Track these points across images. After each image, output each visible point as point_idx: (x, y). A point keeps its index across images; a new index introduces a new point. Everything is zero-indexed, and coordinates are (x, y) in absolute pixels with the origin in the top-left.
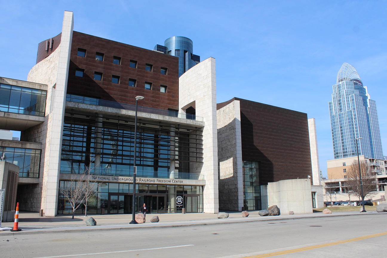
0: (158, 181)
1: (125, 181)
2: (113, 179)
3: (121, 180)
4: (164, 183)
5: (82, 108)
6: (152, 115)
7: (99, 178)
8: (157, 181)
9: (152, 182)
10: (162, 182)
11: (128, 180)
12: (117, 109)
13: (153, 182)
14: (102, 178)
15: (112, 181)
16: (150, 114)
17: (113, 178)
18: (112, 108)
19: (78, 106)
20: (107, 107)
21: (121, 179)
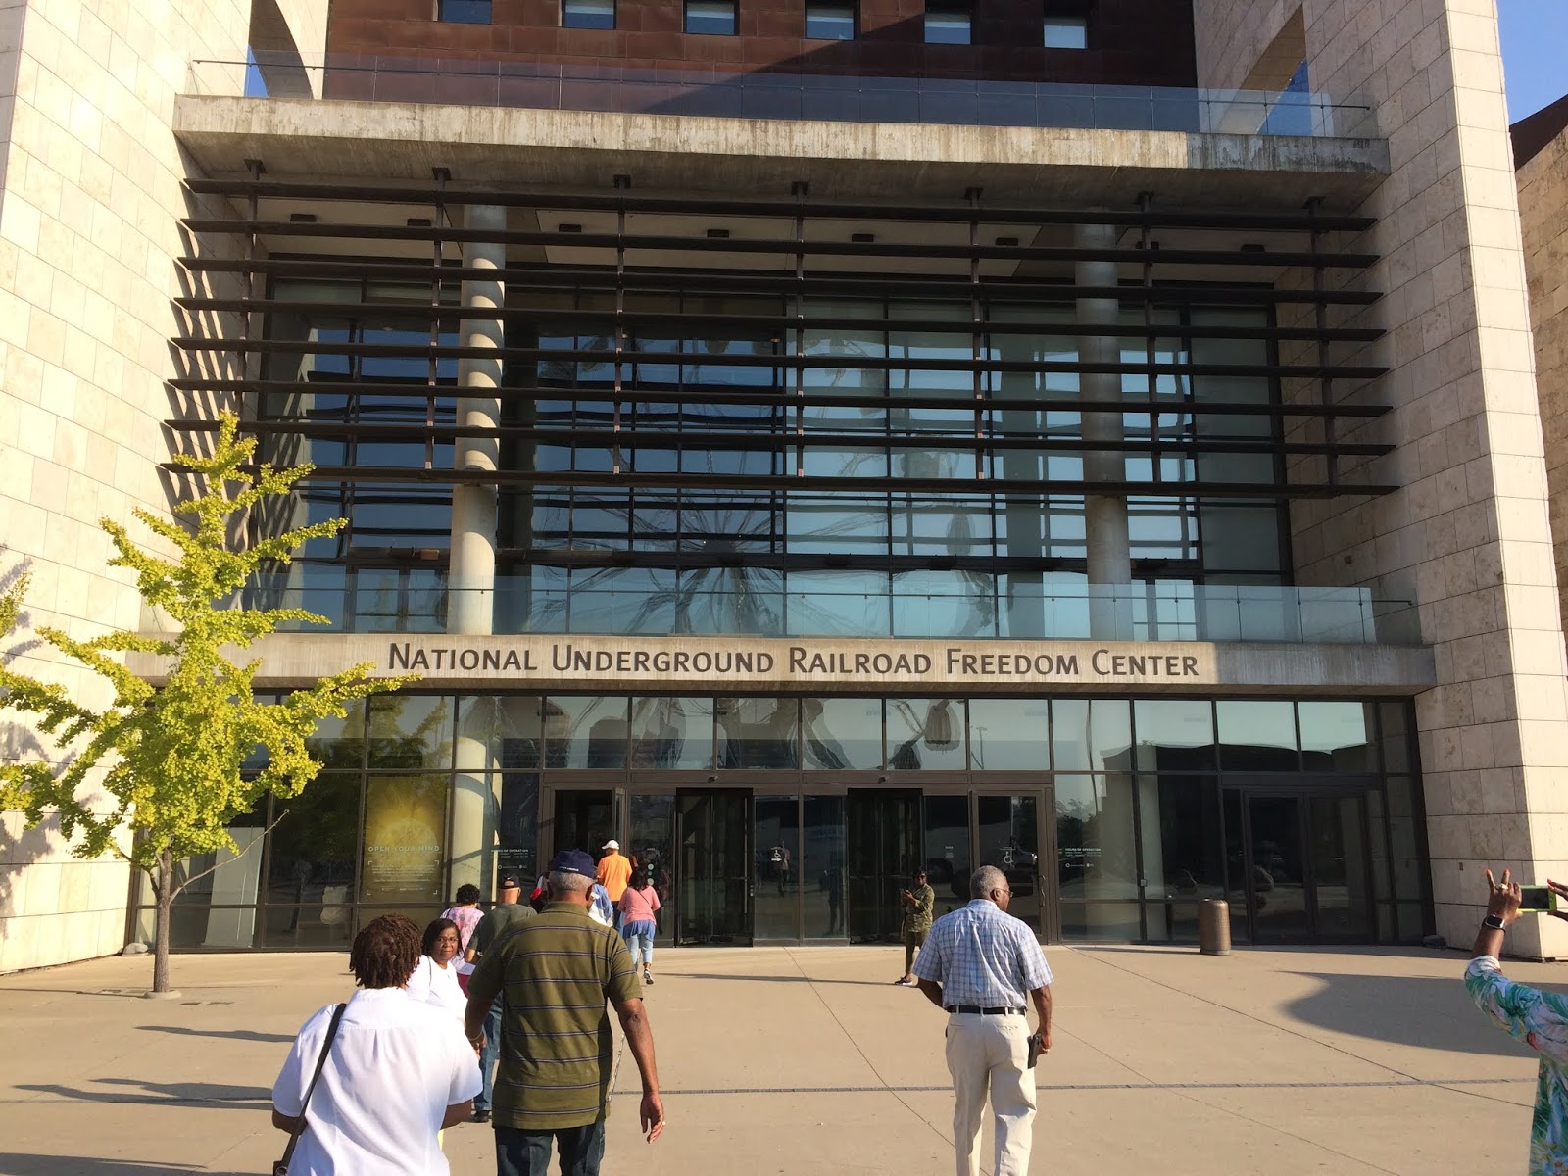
0: (957, 667)
1: (664, 676)
2: (562, 663)
3: (631, 665)
4: (1016, 679)
5: (300, 133)
6: (885, 129)
7: (446, 658)
8: (950, 661)
9: (903, 676)
10: (995, 668)
11: (689, 664)
12: (584, 117)
13: (916, 678)
14: (469, 660)
15: (557, 675)
16: (865, 130)
17: (562, 653)
18: (541, 115)
19: (269, 123)
20: (499, 112)
21: (631, 658)
